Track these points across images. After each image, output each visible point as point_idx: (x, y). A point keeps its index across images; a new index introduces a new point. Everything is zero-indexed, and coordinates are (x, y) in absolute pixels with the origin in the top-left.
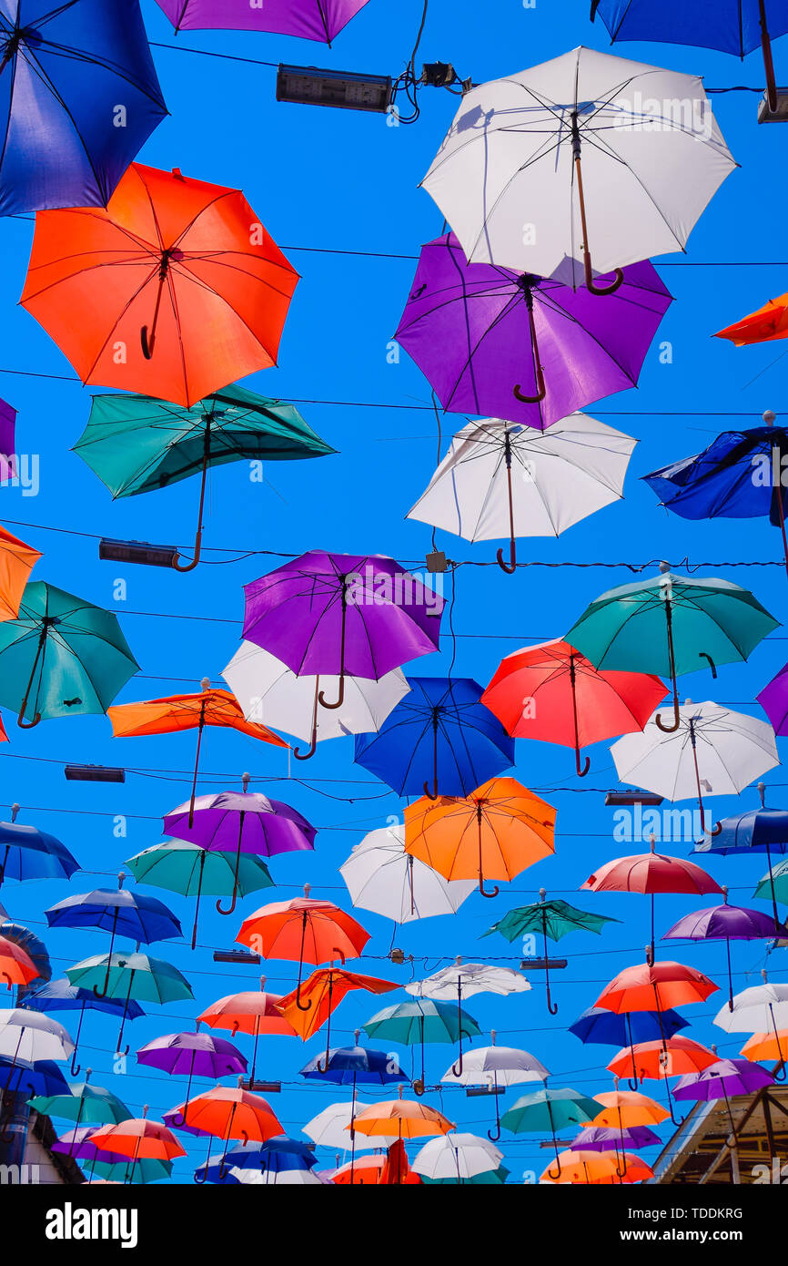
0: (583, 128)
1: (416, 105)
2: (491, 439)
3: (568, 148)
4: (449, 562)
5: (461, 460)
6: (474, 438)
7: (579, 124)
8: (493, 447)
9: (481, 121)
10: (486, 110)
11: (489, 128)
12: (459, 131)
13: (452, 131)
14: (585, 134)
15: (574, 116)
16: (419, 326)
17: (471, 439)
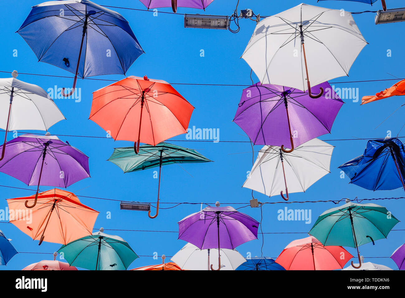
0: (305, 31)
1: (238, 26)
2: (275, 152)
3: (299, 40)
4: (259, 203)
5: (263, 161)
6: (267, 152)
7: (303, 30)
8: (275, 155)
9: (265, 30)
10: (266, 26)
11: (268, 33)
12: (256, 34)
13: (253, 35)
14: (306, 33)
15: (301, 26)
16: (242, 115)
17: (266, 152)
